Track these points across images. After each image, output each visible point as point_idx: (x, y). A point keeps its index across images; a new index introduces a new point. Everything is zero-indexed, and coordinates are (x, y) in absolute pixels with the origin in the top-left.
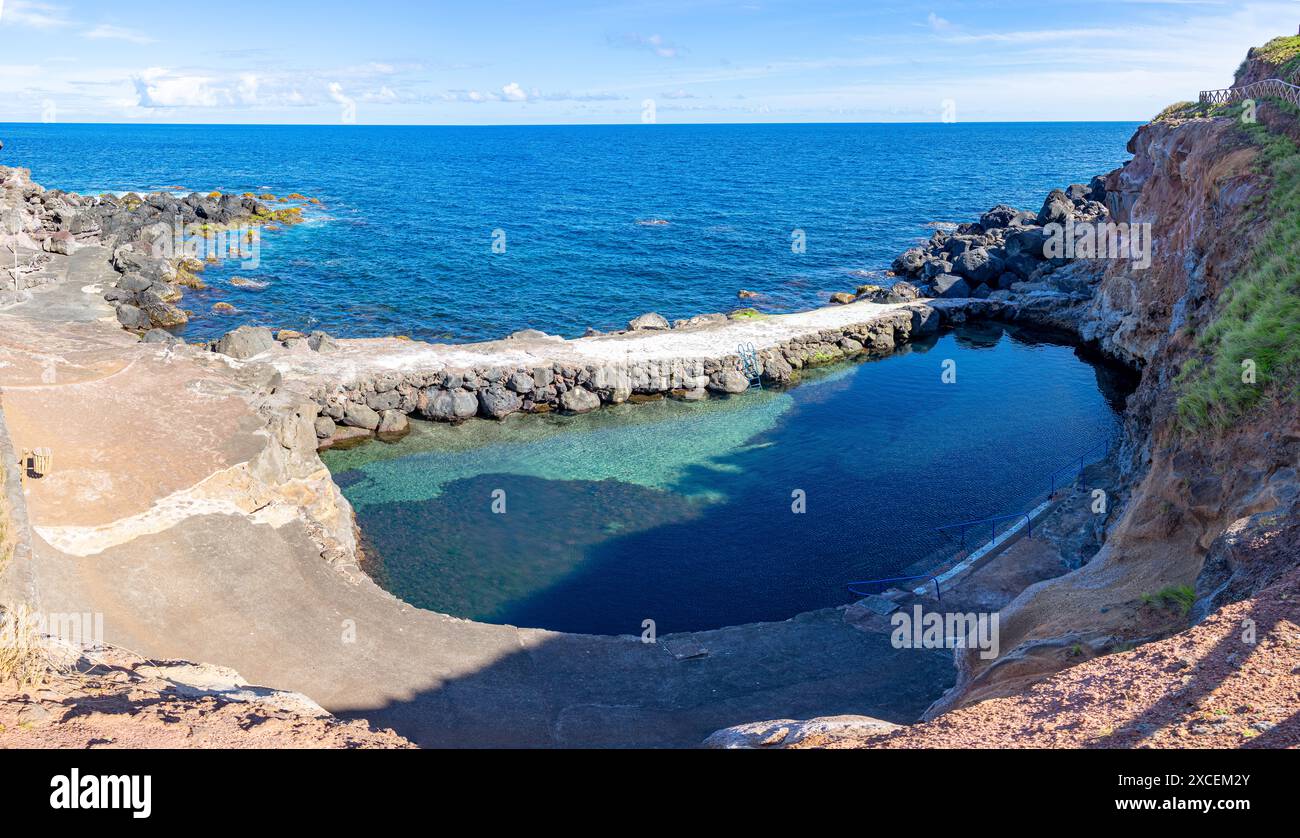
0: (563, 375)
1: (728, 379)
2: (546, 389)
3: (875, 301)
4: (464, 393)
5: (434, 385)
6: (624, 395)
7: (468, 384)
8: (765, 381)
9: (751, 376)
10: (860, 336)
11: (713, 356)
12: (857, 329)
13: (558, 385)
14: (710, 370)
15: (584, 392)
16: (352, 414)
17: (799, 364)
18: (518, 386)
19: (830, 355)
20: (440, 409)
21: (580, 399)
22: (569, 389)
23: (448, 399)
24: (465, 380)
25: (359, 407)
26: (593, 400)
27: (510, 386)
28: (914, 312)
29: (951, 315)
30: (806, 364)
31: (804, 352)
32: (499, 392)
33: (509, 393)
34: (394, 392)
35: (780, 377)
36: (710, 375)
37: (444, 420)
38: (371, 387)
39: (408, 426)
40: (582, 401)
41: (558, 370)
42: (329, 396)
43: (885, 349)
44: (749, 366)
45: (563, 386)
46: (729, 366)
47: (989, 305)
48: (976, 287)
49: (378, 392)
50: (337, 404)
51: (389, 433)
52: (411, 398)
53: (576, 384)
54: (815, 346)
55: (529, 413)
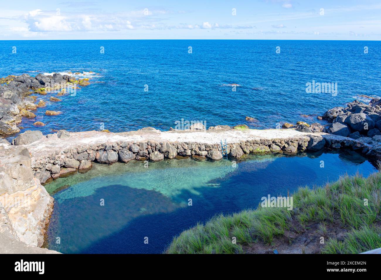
0: (151, 146)
1: (214, 154)
2: (144, 151)
3: (297, 130)
4: (113, 152)
5: (102, 149)
6: (173, 156)
7: (114, 149)
8: (229, 157)
9: (224, 154)
10: (280, 144)
11: (209, 143)
12: (279, 141)
13: (149, 150)
14: (208, 149)
15: (158, 153)
16: (67, 162)
17: (248, 152)
18: (133, 150)
19: (263, 150)
20: (103, 159)
21: (157, 156)
22: (153, 152)
23: (106, 154)
24: (113, 147)
25: (70, 159)
26: (161, 156)
27: (130, 149)
28: (311, 138)
29: (332, 143)
30: (251, 153)
31: (251, 147)
32: (125, 152)
33: (130, 152)
34: (85, 153)
35: (236, 156)
36: (208, 151)
37: (105, 163)
38: (75, 151)
39: (92, 166)
40: (157, 157)
41: (149, 144)
42: (57, 156)
43: (290, 153)
44: (224, 150)
45: (150, 150)
46: (215, 148)
47: (355, 143)
48: (352, 133)
49: (78, 153)
50: (61, 159)
51: (83, 169)
52: (93, 154)
53: (156, 150)
54: (257, 145)
55: (138, 161)
